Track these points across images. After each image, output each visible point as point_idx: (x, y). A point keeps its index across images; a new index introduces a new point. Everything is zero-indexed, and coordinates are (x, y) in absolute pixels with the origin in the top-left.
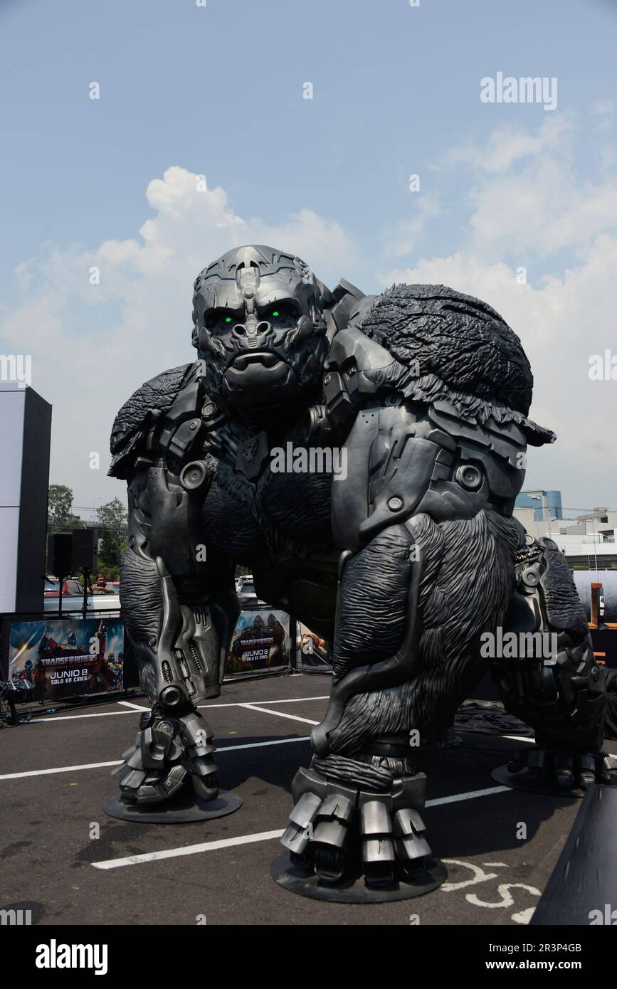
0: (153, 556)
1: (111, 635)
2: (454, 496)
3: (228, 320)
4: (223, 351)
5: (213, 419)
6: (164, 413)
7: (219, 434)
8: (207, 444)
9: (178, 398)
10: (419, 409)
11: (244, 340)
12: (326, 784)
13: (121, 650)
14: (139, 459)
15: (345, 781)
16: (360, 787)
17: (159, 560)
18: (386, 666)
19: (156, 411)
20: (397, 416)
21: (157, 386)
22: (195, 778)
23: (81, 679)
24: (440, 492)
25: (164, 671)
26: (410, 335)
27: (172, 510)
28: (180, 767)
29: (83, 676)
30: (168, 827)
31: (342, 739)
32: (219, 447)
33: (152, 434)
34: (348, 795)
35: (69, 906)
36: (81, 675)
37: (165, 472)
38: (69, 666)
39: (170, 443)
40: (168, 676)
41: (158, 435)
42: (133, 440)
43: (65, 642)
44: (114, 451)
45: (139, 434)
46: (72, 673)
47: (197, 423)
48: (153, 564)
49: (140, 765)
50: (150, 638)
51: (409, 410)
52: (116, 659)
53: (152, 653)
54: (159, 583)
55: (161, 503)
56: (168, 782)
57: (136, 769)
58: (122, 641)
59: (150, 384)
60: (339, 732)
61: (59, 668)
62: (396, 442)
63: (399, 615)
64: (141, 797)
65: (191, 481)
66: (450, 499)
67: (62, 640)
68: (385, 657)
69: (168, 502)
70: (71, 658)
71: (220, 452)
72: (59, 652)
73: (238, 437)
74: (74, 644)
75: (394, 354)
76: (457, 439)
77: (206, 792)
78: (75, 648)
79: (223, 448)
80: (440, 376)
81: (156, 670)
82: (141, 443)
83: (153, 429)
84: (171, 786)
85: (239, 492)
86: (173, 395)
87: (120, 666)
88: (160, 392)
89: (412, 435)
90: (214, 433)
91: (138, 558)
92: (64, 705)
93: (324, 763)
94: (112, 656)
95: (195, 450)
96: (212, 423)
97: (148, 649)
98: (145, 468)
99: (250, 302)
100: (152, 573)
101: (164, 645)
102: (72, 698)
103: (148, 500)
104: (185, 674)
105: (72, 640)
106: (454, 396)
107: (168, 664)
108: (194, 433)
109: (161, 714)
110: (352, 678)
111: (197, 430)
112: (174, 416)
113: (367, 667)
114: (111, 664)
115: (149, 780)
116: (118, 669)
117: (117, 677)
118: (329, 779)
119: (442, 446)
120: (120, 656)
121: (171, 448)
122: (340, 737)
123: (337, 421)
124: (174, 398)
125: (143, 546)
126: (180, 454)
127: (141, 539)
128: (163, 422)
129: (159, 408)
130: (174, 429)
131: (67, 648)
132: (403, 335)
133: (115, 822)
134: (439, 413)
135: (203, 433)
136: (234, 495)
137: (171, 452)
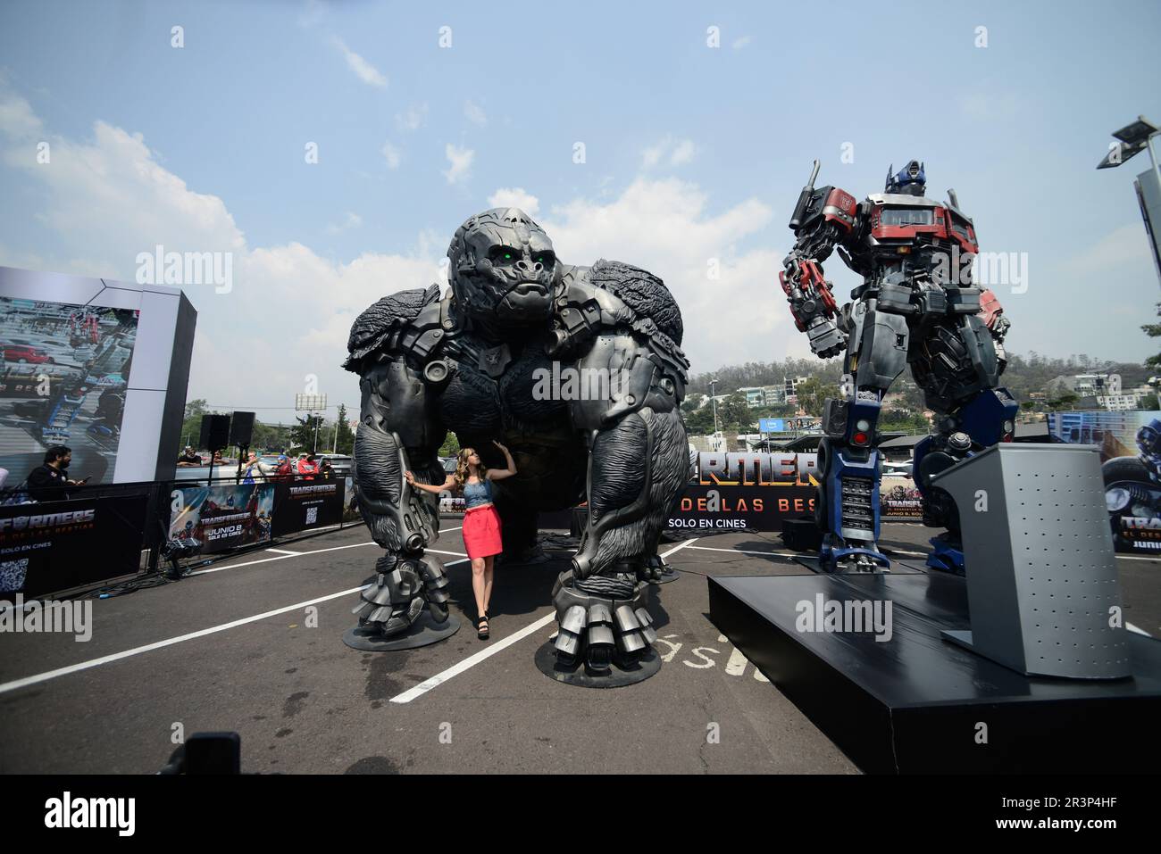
0: (390, 430)
1: (263, 497)
2: (662, 397)
3: (508, 256)
4: (505, 279)
5: (453, 331)
6: (410, 322)
7: (459, 342)
8: (446, 349)
9: (423, 312)
10: (641, 339)
11: (526, 273)
12: (588, 597)
13: (271, 508)
14: (384, 355)
15: (602, 594)
16: (613, 597)
17: (395, 435)
18: (631, 509)
19: (402, 320)
20: (625, 342)
21: (402, 300)
22: (432, 605)
23: (235, 533)
24: (655, 393)
25: (406, 523)
26: (634, 291)
27: (413, 396)
28: (419, 598)
29: (238, 531)
30: (421, 650)
31: (600, 564)
32: (458, 352)
33: (397, 337)
34: (606, 604)
35: (413, 752)
36: (235, 531)
37: (406, 367)
38: (225, 524)
39: (414, 344)
40: (410, 526)
41: (401, 338)
42: (380, 339)
43: (225, 503)
44: (353, 347)
45: (386, 336)
46: (228, 529)
47: (440, 332)
48: (391, 438)
49: (389, 600)
50: (391, 496)
51: (635, 339)
52: (266, 516)
53: (393, 509)
54: (396, 453)
55: (402, 391)
56: (411, 612)
57: (384, 606)
58: (272, 501)
59: (395, 298)
60: (598, 559)
61: (217, 526)
62: (629, 359)
63: (641, 475)
64: (390, 628)
65: (434, 375)
66: (660, 399)
67: (222, 502)
68: (628, 503)
69: (408, 390)
70: (228, 517)
71: (459, 356)
72: (218, 512)
73: (474, 346)
74: (231, 505)
75: (625, 302)
76: (664, 361)
77: (441, 616)
78: (232, 508)
79: (462, 353)
80: (653, 319)
81: (398, 522)
82: (387, 343)
83: (398, 333)
84: (414, 615)
85: (483, 386)
86: (418, 309)
87: (269, 521)
88: (407, 306)
89: (639, 356)
90: (453, 341)
91: (377, 433)
92: (218, 556)
93: (586, 583)
94: (263, 513)
95: (436, 353)
96: (452, 334)
97: (389, 506)
98: (387, 362)
99: (526, 247)
100: (390, 445)
101: (404, 502)
102: (225, 550)
103: (388, 388)
104: (420, 524)
105: (230, 502)
106: (661, 334)
107: (409, 518)
108: (438, 340)
109: (403, 558)
110: (606, 519)
111: (440, 338)
112: (419, 325)
113: (616, 511)
114: (261, 520)
115: (395, 613)
116: (267, 523)
117: (265, 530)
118: (590, 594)
119: (656, 365)
120: (269, 513)
121: (415, 349)
122: (599, 562)
123: (576, 341)
124: (419, 312)
125: (381, 424)
126: (424, 354)
127: (378, 418)
128: (409, 328)
129: (405, 317)
130: (417, 335)
131: (226, 508)
132: (630, 290)
133: (371, 655)
134: (655, 343)
135: (445, 340)
136: (479, 388)
137: (414, 352)
